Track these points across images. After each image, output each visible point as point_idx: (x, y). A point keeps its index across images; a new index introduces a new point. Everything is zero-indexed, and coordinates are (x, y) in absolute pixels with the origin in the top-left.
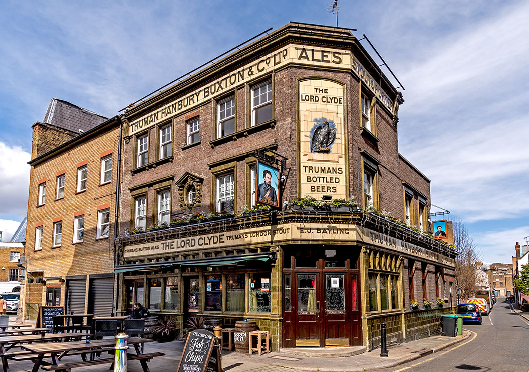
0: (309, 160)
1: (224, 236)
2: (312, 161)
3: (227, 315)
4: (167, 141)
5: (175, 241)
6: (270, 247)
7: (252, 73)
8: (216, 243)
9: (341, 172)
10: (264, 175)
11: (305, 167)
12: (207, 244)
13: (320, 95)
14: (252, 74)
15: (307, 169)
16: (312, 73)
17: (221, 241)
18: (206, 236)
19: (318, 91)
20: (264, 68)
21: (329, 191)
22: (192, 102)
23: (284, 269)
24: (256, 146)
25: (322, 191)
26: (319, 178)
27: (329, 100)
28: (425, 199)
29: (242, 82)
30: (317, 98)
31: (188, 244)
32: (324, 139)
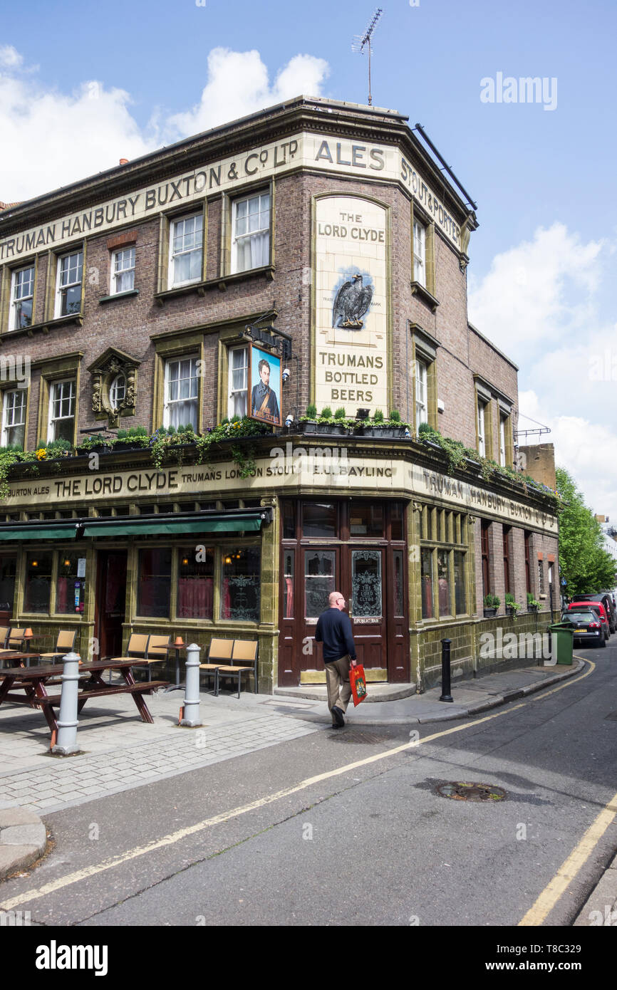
0: (329, 342)
1: (176, 473)
2: (334, 343)
3: (180, 624)
4: (70, 283)
5: (83, 479)
6: (261, 498)
7: (235, 174)
8: (162, 487)
9: (380, 365)
10: (260, 369)
11: (324, 354)
12: (145, 488)
13: (350, 225)
14: (235, 177)
15: (326, 357)
16: (337, 186)
17: (172, 483)
18: (143, 473)
19: (346, 217)
20: (257, 169)
21: (360, 397)
22: (121, 214)
23: (284, 540)
24: (239, 309)
25: (350, 399)
26: (346, 374)
27: (363, 235)
28: (510, 403)
29: (216, 189)
30: (343, 230)
31: (108, 485)
32: (356, 305)
